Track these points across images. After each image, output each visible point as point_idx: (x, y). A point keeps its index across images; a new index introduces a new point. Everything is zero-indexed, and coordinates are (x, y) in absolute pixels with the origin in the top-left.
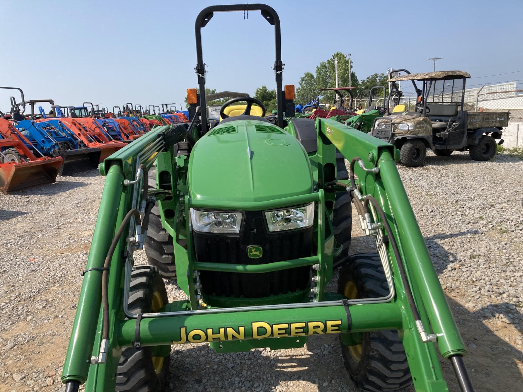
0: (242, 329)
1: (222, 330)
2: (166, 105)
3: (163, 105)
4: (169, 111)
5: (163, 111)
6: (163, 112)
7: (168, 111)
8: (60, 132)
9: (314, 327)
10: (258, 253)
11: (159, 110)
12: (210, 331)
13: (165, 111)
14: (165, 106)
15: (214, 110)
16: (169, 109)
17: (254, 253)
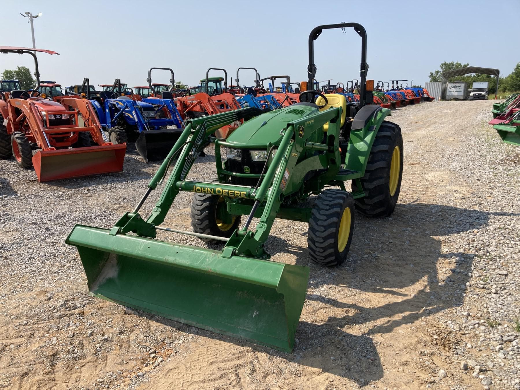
0: (213, 189)
1: (206, 189)
2: (397, 82)
3: (393, 81)
4: (400, 88)
5: (393, 87)
6: (392, 89)
7: (398, 87)
8: (271, 105)
9: (237, 193)
10: (248, 170)
11: (388, 86)
12: (202, 188)
13: (395, 87)
14: (395, 82)
15: (453, 87)
16: (399, 85)
17: (246, 170)
